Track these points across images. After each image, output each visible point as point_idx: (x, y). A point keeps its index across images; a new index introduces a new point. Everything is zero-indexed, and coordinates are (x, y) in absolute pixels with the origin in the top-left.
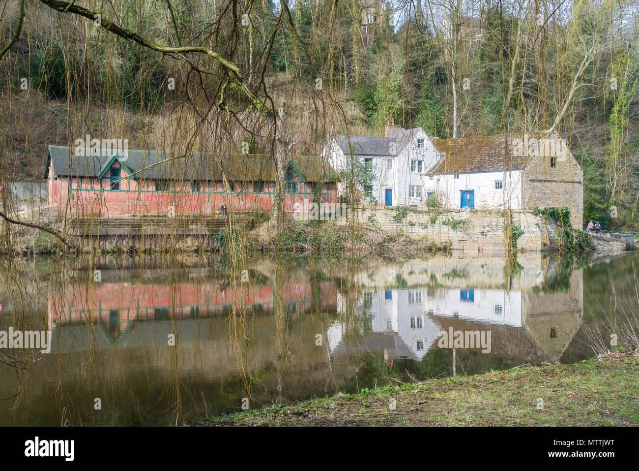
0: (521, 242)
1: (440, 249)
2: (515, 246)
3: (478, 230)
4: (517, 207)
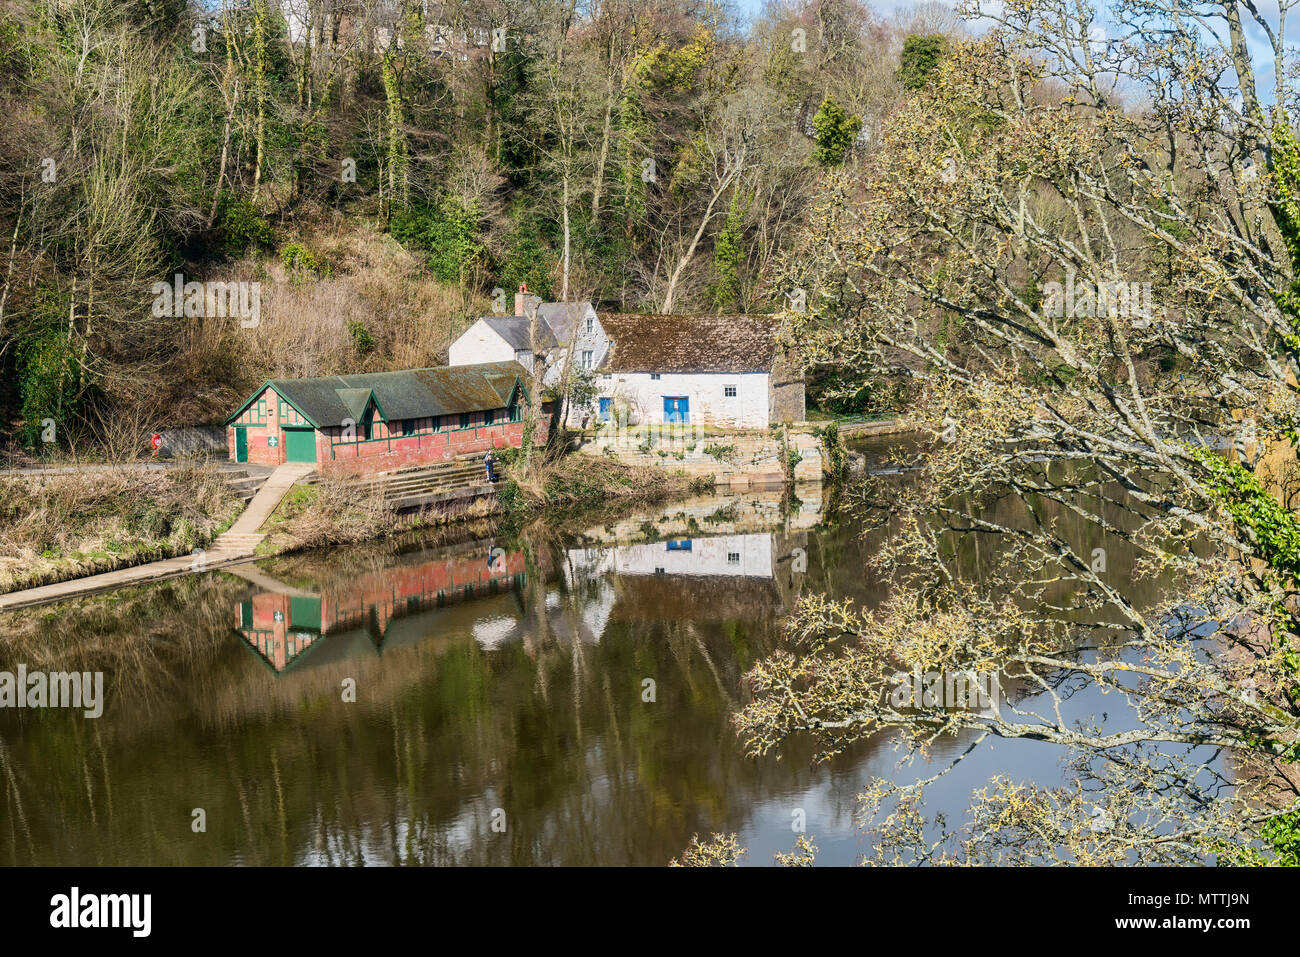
0: (799, 471)
1: (706, 486)
2: (792, 476)
3: (747, 458)
4: (762, 421)
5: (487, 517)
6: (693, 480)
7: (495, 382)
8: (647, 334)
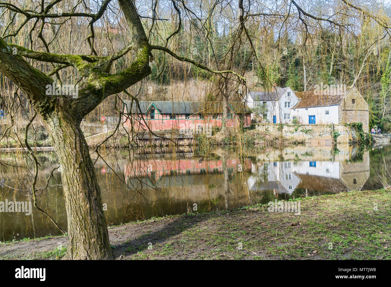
0: (338, 139)
1: (299, 143)
2: (335, 141)
3: (318, 134)
4: (336, 123)
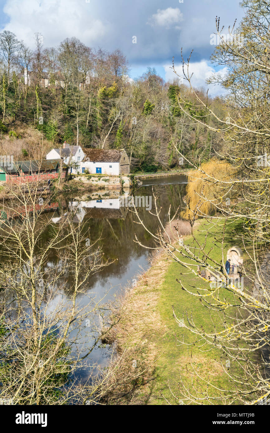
0: (124, 185)
1: (102, 188)
2: (123, 186)
3: (112, 182)
4: (117, 173)
5: (47, 194)
6: (99, 186)
7: (53, 163)
8: (93, 153)
